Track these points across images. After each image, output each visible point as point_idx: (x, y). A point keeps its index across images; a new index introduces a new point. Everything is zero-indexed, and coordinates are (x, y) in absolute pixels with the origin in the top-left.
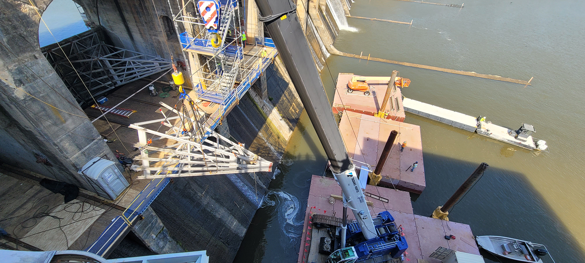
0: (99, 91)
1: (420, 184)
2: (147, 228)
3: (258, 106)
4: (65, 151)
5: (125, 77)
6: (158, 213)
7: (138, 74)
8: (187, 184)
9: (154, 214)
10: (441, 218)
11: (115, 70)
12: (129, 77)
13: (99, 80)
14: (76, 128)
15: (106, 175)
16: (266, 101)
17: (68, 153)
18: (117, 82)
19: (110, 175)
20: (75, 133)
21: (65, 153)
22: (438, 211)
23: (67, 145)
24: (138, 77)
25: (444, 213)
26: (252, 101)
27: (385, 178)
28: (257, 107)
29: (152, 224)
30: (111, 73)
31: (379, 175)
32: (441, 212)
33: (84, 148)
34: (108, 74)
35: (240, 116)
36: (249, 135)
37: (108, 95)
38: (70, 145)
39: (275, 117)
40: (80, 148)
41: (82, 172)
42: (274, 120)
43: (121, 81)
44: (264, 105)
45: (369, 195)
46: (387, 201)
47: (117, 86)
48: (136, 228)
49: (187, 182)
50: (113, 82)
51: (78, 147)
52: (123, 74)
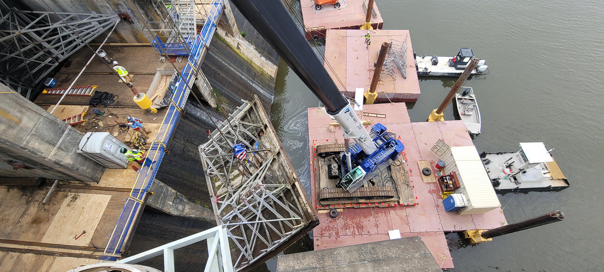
0: (42, 73)
1: (414, 93)
2: (160, 198)
3: (232, 46)
4: (39, 152)
5: (65, 48)
6: (166, 182)
7: (78, 41)
8: (184, 148)
9: (162, 184)
10: (437, 120)
11: (49, 42)
12: (69, 47)
13: (35, 59)
14: (37, 124)
15: (107, 146)
16: (239, 38)
17: (43, 153)
18: (58, 56)
19: (110, 145)
20: (38, 131)
21: (39, 154)
22: (433, 114)
23: (36, 145)
24: (80, 45)
25: (439, 115)
26: (224, 41)
27: (381, 94)
28: (231, 48)
29: (164, 193)
30: (45, 48)
31: (375, 93)
32: (437, 114)
33: (58, 143)
34: (42, 49)
35: (215, 62)
36: (232, 81)
37: (55, 74)
38: (40, 144)
39: (254, 54)
40: (52, 143)
41: (82, 150)
42: (254, 59)
43: (63, 54)
44: (238, 44)
45: (367, 114)
46: (384, 116)
47: (60, 61)
48: (150, 201)
49: (183, 146)
50: (54, 58)
51: (50, 144)
52: (61, 45)
